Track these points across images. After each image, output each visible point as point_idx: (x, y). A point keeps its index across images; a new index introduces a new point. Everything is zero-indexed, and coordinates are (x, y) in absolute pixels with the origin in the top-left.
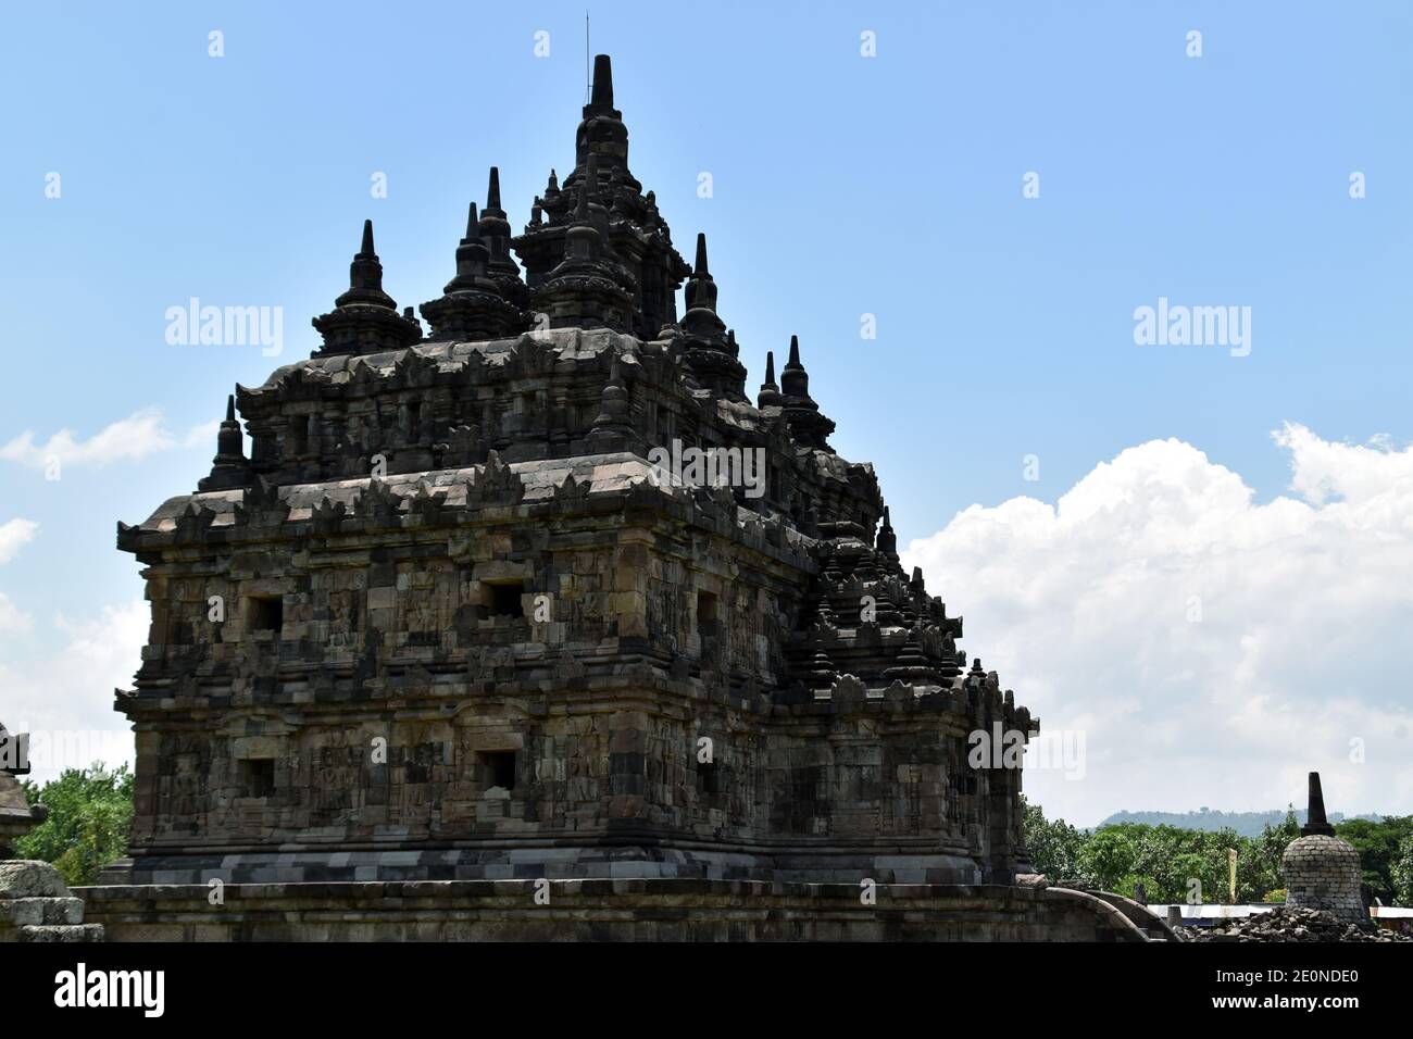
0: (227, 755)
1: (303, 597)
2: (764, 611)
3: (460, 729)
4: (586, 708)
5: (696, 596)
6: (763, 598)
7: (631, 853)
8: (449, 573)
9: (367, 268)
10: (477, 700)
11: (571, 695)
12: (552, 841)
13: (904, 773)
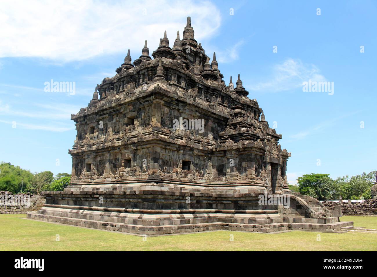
0: (85, 163)
3: (121, 154)
4: (145, 146)
7: (152, 184)
8: (121, 117)
10: (124, 146)
11: (141, 143)
12: (137, 181)
13: (244, 164)
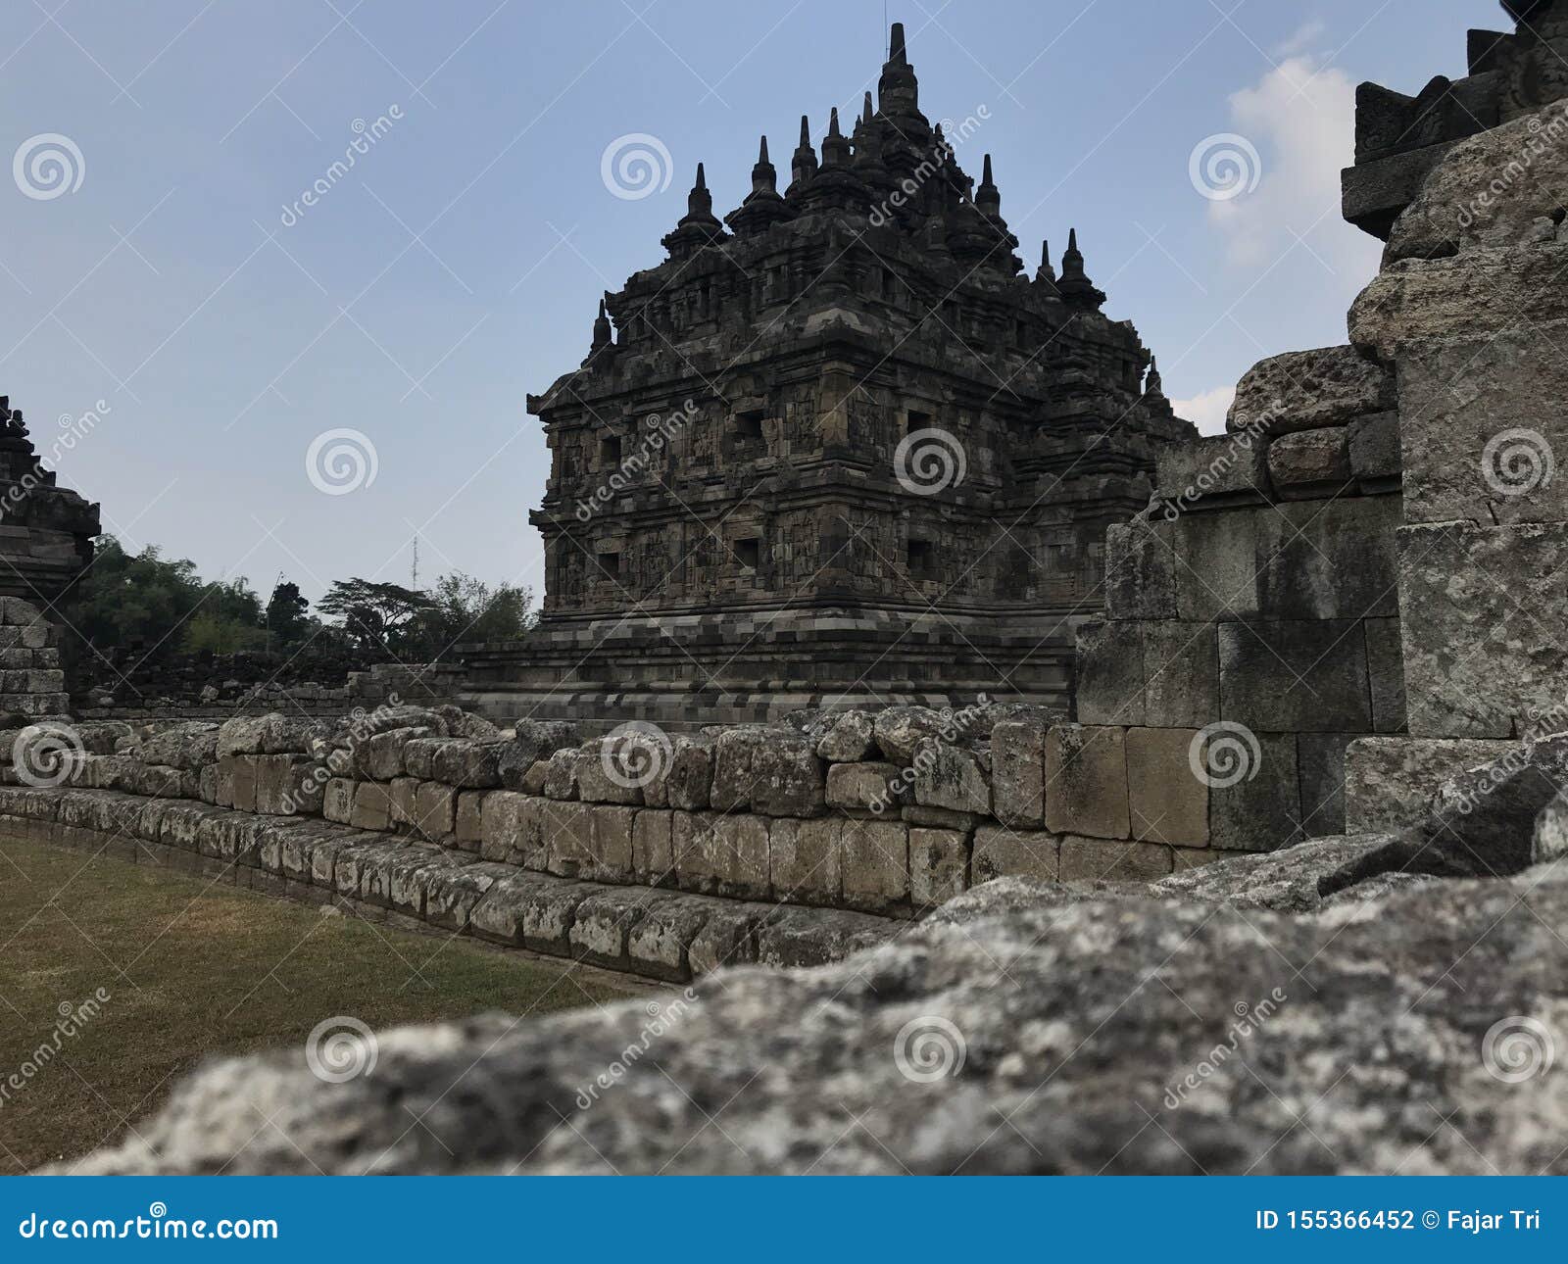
1: (632, 436)
7: (830, 612)
9: (700, 197)
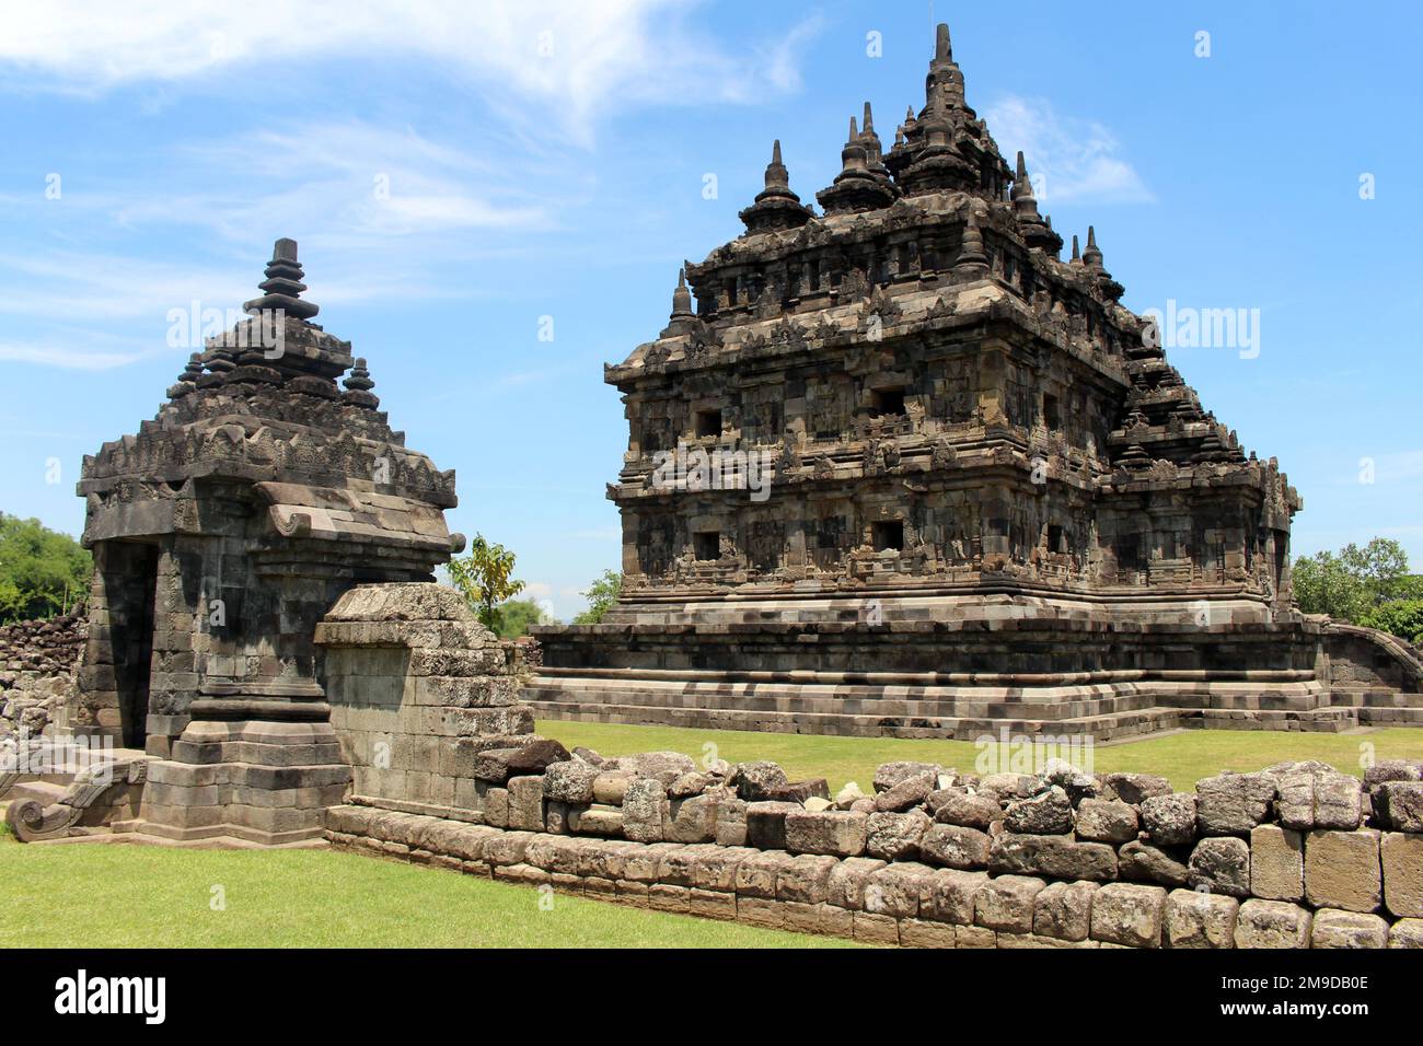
0: (685, 530)
2: (1091, 413)
3: (858, 505)
4: (959, 484)
5: (1042, 397)
6: (1090, 404)
8: (845, 385)
10: (872, 482)
11: (947, 473)
12: (935, 591)
13: (1211, 536)
